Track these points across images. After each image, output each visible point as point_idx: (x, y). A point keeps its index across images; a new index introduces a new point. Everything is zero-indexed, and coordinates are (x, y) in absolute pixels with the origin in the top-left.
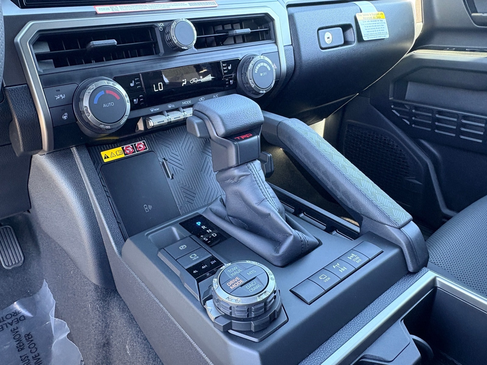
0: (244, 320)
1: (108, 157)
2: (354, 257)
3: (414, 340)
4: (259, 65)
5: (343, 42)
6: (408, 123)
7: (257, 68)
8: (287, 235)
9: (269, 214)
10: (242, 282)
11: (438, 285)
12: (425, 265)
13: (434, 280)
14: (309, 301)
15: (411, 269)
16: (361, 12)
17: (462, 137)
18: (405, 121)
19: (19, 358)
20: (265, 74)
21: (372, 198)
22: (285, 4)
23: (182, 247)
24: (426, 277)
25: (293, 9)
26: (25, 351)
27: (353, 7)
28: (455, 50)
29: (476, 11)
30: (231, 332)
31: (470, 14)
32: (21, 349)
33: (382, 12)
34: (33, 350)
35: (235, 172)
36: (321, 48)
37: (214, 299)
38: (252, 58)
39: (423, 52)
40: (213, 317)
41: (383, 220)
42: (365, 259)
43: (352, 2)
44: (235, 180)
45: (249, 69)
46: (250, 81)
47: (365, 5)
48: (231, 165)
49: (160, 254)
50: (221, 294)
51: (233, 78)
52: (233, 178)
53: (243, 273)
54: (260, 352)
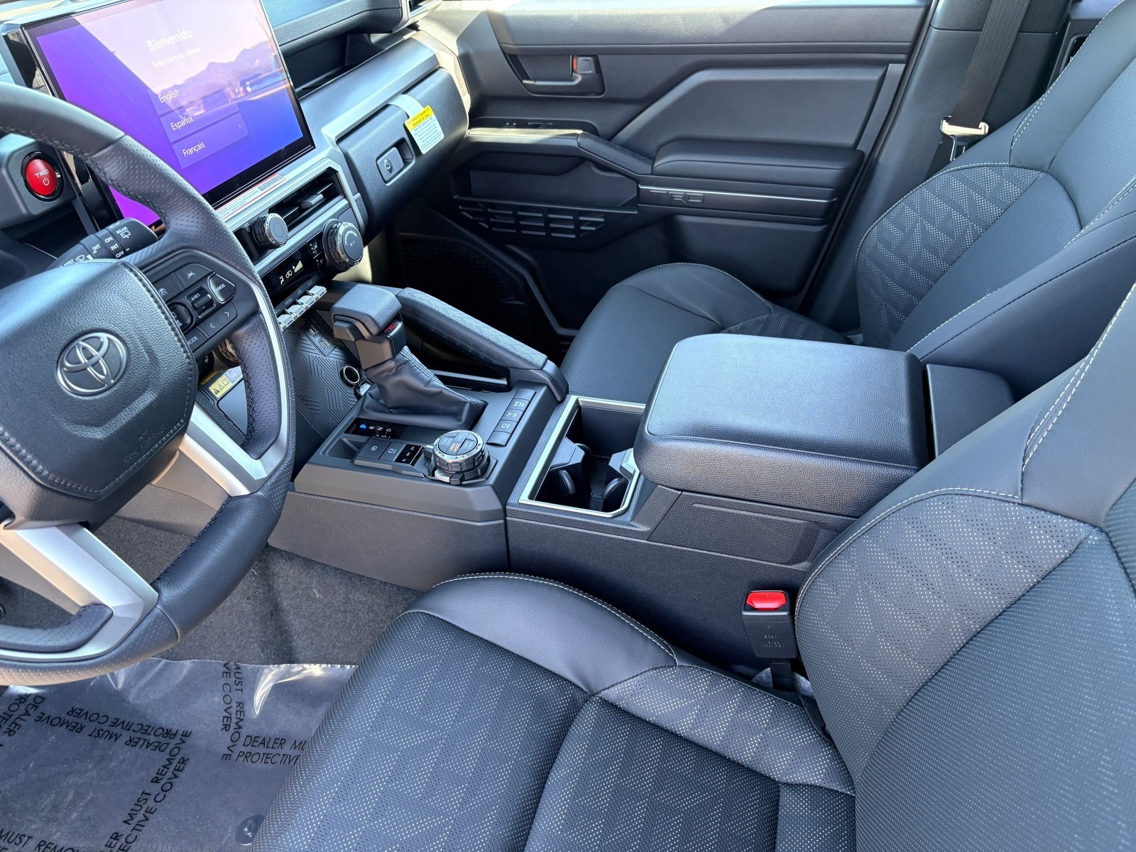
0: (472, 469)
1: (218, 391)
2: (518, 404)
3: (578, 446)
4: (346, 235)
5: (403, 165)
6: (486, 226)
7: (346, 239)
8: (462, 404)
9: (441, 392)
10: (459, 445)
11: (581, 404)
12: (567, 392)
13: (577, 401)
14: (504, 444)
15: (559, 399)
16: (408, 117)
17: (554, 235)
18: (482, 224)
19: (89, 738)
20: (354, 242)
22: (334, 141)
23: (374, 448)
24: (571, 401)
25: (344, 144)
26: (90, 727)
27: (399, 113)
28: (517, 127)
29: (528, 79)
30: (464, 483)
31: (521, 82)
32: (78, 729)
33: (428, 107)
34: (102, 720)
35: (392, 364)
36: (386, 182)
37: (442, 466)
38: (336, 227)
39: (480, 133)
40: (447, 479)
41: (527, 366)
42: (526, 402)
43: (393, 103)
44: (394, 371)
45: (339, 243)
46: (343, 256)
47: (408, 103)
48: (387, 359)
49: (357, 462)
50: (448, 459)
51: (322, 256)
52: (390, 370)
53: (455, 439)
54: (490, 485)
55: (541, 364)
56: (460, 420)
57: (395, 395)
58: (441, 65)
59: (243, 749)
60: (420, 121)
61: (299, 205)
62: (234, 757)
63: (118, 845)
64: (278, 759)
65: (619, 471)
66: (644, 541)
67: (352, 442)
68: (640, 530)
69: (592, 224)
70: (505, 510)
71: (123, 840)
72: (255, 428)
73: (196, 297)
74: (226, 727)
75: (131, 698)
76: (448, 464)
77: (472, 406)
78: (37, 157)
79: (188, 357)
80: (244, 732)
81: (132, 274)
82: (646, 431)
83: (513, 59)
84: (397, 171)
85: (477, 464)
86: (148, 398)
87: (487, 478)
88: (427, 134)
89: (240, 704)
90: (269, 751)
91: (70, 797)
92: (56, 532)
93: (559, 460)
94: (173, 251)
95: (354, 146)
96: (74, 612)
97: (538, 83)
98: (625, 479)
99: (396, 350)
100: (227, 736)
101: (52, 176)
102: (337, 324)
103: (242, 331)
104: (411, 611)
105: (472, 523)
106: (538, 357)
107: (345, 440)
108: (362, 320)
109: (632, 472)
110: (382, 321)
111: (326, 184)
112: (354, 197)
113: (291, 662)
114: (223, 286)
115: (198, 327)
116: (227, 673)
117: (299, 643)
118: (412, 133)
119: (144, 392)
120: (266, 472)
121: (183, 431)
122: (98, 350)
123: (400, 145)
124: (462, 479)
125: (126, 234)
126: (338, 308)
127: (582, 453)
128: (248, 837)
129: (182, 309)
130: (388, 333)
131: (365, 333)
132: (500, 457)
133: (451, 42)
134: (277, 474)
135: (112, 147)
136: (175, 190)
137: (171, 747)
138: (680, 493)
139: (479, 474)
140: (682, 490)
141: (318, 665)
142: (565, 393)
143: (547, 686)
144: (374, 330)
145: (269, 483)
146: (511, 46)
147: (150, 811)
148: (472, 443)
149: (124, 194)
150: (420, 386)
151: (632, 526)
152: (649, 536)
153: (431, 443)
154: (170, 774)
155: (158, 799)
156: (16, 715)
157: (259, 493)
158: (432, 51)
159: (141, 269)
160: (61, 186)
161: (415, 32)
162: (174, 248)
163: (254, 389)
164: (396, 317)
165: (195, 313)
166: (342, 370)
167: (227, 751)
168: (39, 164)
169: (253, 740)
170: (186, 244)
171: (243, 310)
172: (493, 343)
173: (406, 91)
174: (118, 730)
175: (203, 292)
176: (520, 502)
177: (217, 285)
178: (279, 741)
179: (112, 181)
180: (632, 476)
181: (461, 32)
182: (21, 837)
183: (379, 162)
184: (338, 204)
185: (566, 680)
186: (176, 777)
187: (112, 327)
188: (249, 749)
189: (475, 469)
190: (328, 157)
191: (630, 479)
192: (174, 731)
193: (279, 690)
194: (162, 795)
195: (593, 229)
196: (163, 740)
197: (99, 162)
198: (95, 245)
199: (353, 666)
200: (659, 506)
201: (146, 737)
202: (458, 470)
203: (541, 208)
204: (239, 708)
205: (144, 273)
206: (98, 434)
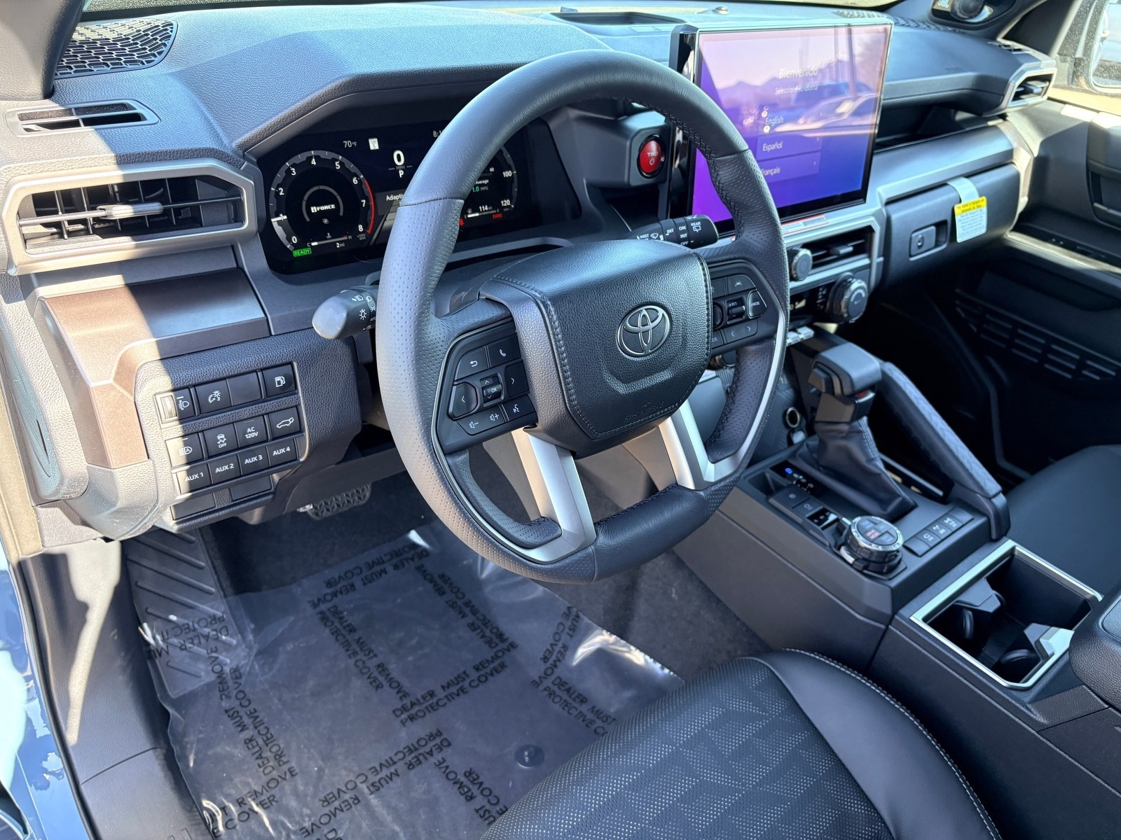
0: (879, 563)
2: (950, 522)
3: (996, 594)
4: (856, 293)
5: (933, 245)
6: (975, 330)
7: (854, 296)
8: (895, 495)
10: (877, 534)
11: (1016, 553)
12: (1006, 534)
13: (1013, 549)
14: (920, 554)
15: (994, 536)
16: (960, 201)
17: (1047, 366)
18: (972, 326)
19: (445, 604)
20: (859, 301)
21: (968, 466)
22: (884, 200)
23: (792, 496)
24: (1007, 545)
25: (892, 207)
26: (450, 596)
27: (953, 195)
28: (1063, 246)
29: (1101, 203)
30: (865, 571)
31: (1092, 204)
32: (441, 592)
33: (984, 198)
34: (460, 596)
35: (845, 428)
36: (911, 256)
37: (851, 545)
38: (850, 282)
39: (1019, 239)
40: (851, 560)
41: (976, 489)
42: (958, 525)
43: (952, 183)
44: (843, 435)
45: (846, 297)
46: (843, 310)
47: (966, 189)
48: (843, 420)
49: (772, 501)
50: (862, 542)
51: (824, 303)
52: (841, 432)
53: (876, 527)
54: (889, 587)
55: (992, 493)
56: (885, 510)
57: (832, 455)
58: (1014, 161)
59: (550, 685)
60: (970, 209)
61: (828, 249)
62: (541, 688)
63: (431, 702)
64: (574, 712)
65: (1033, 643)
66: (1033, 732)
67: (773, 481)
68: (1035, 717)
69: (1098, 372)
70: (892, 618)
71: (435, 700)
72: (721, 435)
73: (733, 304)
74: (545, 659)
75: (487, 589)
76: (859, 546)
77: (904, 502)
78: (656, 139)
79: (707, 354)
80: (558, 672)
81: (701, 267)
82: (1100, 624)
83: (1094, 178)
84: (927, 249)
85: (887, 560)
86: (665, 375)
87: (890, 579)
88: (971, 224)
89: (565, 647)
90: (569, 700)
91: (414, 642)
92: (554, 449)
93: (970, 598)
94: (735, 259)
95: (899, 214)
96: (533, 518)
97: (1111, 211)
98: (1037, 656)
99: (857, 416)
100: (543, 667)
101: (658, 158)
102: (816, 370)
103: (752, 348)
104: (759, 660)
105: (853, 612)
106: (992, 486)
107: (768, 475)
108: (841, 377)
109: (1049, 653)
110: (858, 386)
111: (860, 239)
112: (878, 260)
113: (621, 636)
114: (758, 303)
115: (722, 330)
116: (567, 615)
117: (637, 625)
118: (957, 218)
119: (665, 369)
120: (715, 477)
121: (670, 414)
122: (652, 322)
123: (940, 225)
124: (866, 568)
125: (698, 228)
126: (824, 358)
127: (998, 604)
128: (524, 760)
129: (719, 310)
130: (857, 399)
131: (837, 390)
132: (911, 565)
133: (1034, 143)
134: (722, 484)
135: (736, 155)
136: (763, 208)
137: (499, 648)
138: (1106, 706)
139: (885, 571)
140: (1111, 706)
141: (642, 654)
142: (1003, 534)
143: (857, 808)
144: (847, 391)
145: (713, 488)
146: (1099, 166)
147: (462, 690)
148: (892, 538)
149: (721, 198)
150: (862, 459)
151: (1028, 709)
152: (1042, 729)
153: (851, 518)
154: (488, 670)
155: (472, 684)
156: (405, 556)
157: (702, 493)
158: (1010, 144)
159: (708, 263)
160: (660, 170)
161: (1000, 121)
162: (736, 256)
163: (736, 402)
164: (871, 387)
165: (726, 317)
166: (787, 410)
167: (537, 680)
168: (653, 145)
169: (561, 683)
170: (747, 256)
171: (763, 330)
172: (951, 451)
173: (969, 176)
174: (467, 610)
175: (741, 302)
176: (912, 618)
177: (754, 301)
178: (581, 698)
179: (719, 183)
180: (1047, 658)
181: (1050, 135)
182: (371, 651)
183: (914, 235)
184: (862, 261)
185: (878, 814)
186: (492, 675)
187: (669, 306)
188: (555, 688)
189: (882, 564)
190: (873, 215)
191: (1043, 658)
192: (505, 637)
193: (602, 655)
194: (476, 683)
195: (1097, 378)
196: (495, 640)
197: (717, 165)
198: (670, 229)
199: (672, 673)
200: (1070, 704)
201: (484, 628)
202: (867, 557)
203: (1080, 349)
204: (562, 650)
205: (709, 268)
206: (621, 389)
